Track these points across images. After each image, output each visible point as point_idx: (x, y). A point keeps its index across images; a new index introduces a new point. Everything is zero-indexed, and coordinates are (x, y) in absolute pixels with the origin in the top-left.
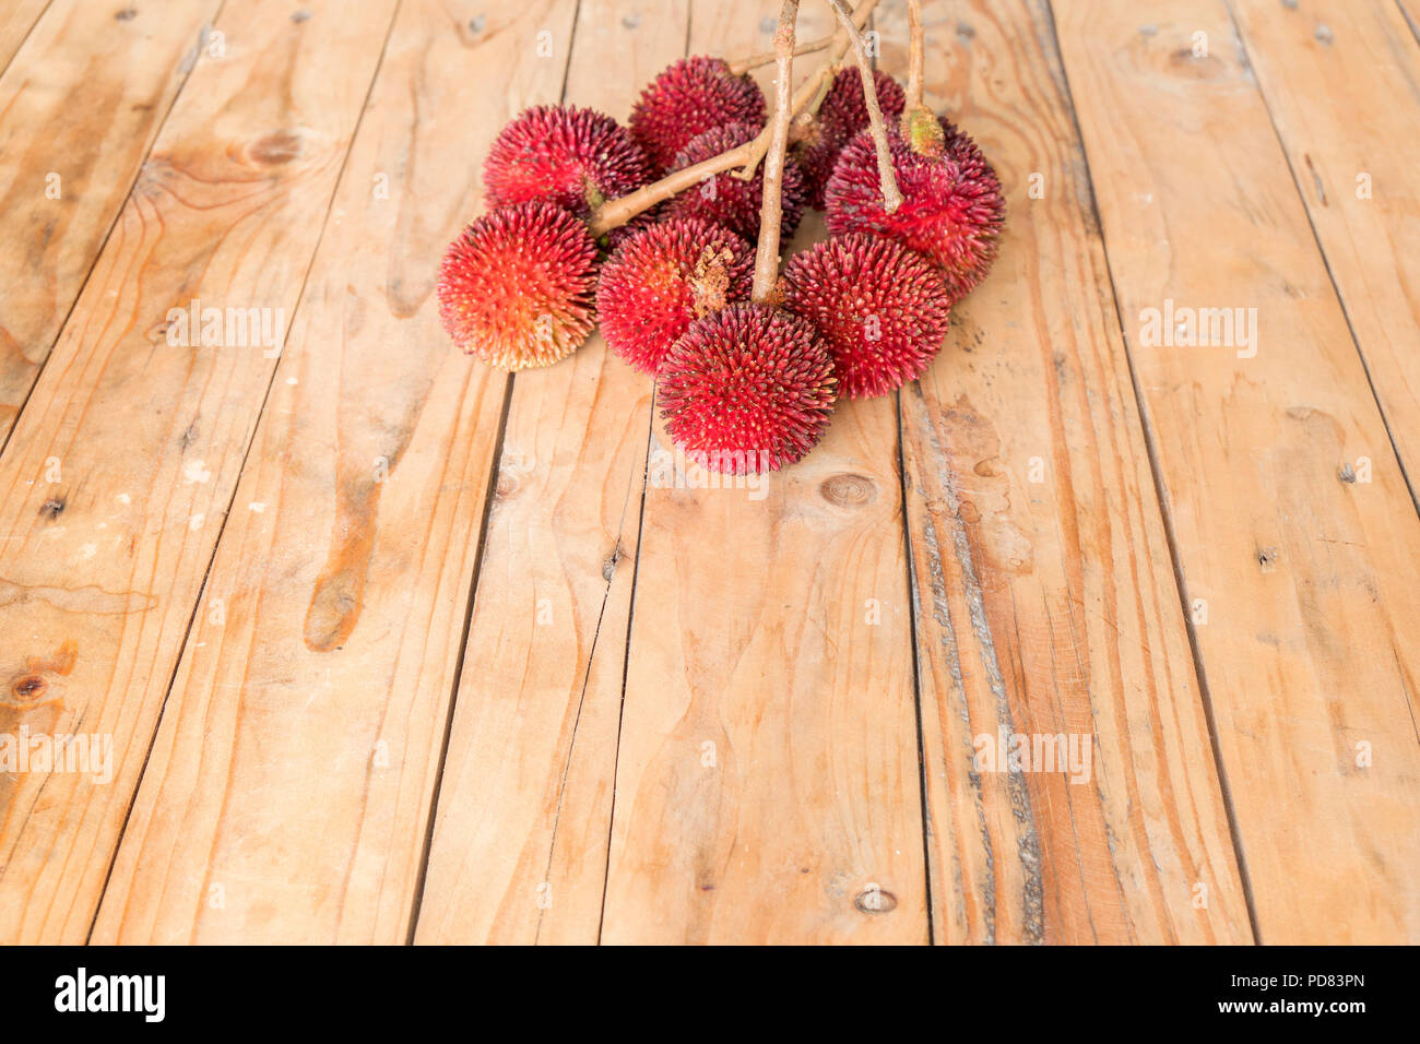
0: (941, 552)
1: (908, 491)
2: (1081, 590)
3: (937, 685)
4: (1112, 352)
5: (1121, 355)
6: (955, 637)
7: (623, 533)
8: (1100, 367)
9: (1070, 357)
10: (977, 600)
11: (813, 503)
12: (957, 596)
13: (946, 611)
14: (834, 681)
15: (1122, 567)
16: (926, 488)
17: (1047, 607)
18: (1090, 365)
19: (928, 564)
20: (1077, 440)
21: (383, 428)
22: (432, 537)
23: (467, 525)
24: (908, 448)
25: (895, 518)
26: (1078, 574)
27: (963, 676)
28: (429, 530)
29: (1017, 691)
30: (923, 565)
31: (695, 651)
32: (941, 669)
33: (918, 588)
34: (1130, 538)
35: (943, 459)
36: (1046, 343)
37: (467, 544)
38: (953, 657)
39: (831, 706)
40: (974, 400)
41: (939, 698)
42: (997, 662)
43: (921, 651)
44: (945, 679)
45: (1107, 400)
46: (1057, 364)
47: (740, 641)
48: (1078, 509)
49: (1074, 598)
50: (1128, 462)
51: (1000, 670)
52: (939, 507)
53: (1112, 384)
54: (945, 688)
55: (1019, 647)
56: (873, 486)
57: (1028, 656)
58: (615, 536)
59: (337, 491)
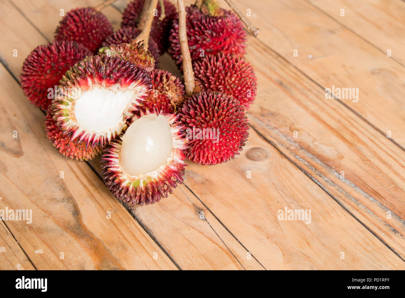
0: (309, 162)
1: (276, 146)
2: (365, 156)
3: (353, 207)
4: (295, 74)
5: (299, 73)
6: (342, 189)
7: (193, 202)
8: (296, 79)
9: (283, 80)
10: (336, 173)
11: (249, 163)
12: (328, 175)
13: (330, 181)
14: (320, 220)
15: (370, 143)
16: (282, 144)
17: (360, 166)
18: (292, 81)
19: (309, 168)
20: (313, 108)
21: (59, 201)
22: (123, 233)
23: (132, 223)
24: (262, 132)
25: (282, 157)
26: (358, 152)
27: (357, 200)
28: (120, 231)
29: (378, 197)
30: (308, 169)
31: (263, 231)
32: (348, 200)
33: (313, 177)
34: (363, 134)
35: (276, 131)
36: (270, 79)
37: (139, 230)
38: (348, 195)
39: (327, 228)
40: (266, 107)
41: (357, 210)
42: (363, 191)
43: (336, 197)
44: (354, 204)
45: (310, 90)
46: (281, 84)
47: (275, 220)
48: (338, 130)
49: (365, 160)
50: (337, 109)
51: (366, 193)
52: (292, 148)
53: (306, 84)
54: (356, 207)
55: (365, 183)
56: (263, 150)
57: (371, 184)
58: (191, 204)
59: (67, 232)
